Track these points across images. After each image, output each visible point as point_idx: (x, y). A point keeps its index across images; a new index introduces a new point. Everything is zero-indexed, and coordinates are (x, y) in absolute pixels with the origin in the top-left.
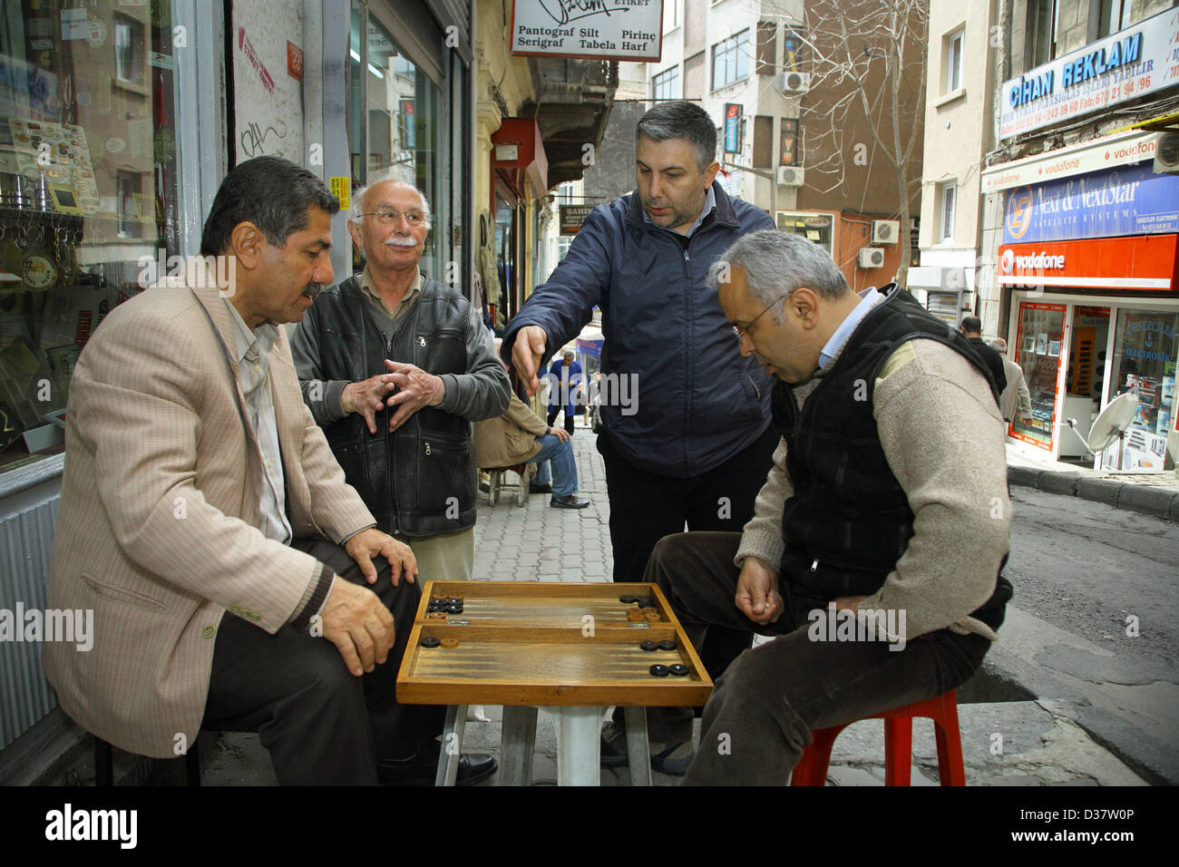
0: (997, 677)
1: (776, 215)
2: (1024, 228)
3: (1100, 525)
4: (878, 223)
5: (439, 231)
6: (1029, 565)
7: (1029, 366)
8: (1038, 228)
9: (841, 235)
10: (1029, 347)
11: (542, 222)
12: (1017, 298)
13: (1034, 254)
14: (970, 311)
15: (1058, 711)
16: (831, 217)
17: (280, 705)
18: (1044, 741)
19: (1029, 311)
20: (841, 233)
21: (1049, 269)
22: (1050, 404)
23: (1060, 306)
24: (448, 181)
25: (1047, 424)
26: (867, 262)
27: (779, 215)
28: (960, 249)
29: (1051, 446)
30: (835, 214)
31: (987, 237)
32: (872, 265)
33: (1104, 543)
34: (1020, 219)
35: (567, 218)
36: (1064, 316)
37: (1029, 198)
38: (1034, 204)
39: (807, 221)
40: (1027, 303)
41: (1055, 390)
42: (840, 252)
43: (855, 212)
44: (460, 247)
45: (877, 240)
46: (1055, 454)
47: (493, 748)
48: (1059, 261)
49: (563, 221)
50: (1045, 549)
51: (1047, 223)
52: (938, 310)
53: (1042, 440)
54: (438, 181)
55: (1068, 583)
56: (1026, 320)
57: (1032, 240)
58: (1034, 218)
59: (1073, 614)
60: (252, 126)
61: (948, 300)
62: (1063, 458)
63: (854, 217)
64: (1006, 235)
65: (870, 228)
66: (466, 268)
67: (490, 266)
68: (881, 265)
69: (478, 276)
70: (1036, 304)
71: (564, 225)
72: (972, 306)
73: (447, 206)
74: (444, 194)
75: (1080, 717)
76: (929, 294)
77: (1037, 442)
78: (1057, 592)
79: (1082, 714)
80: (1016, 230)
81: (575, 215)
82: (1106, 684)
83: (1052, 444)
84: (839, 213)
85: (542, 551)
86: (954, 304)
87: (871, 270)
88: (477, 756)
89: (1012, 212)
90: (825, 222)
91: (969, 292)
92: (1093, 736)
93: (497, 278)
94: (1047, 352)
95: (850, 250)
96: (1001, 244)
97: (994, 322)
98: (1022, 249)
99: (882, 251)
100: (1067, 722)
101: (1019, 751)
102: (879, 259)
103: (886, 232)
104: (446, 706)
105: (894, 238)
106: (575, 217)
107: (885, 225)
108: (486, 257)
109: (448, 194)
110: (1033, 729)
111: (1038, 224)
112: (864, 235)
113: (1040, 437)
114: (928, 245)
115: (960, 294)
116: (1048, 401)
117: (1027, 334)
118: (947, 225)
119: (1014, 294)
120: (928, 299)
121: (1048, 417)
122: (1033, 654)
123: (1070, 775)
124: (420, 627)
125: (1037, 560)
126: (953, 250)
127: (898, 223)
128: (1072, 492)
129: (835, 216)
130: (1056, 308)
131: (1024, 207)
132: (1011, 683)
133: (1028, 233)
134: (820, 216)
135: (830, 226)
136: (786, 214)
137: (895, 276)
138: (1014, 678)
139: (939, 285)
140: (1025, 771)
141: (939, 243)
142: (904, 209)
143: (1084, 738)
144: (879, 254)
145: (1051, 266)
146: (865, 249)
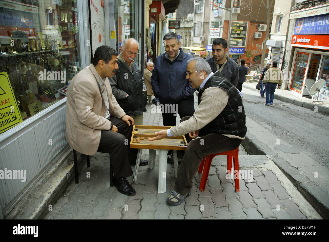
0: (260, 150)
1: (231, 22)
2: (300, 31)
3: (306, 115)
4: (261, 25)
5: (136, 34)
6: (283, 125)
7: (298, 70)
8: (304, 30)
9: (250, 29)
10: (298, 64)
11: (164, 25)
12: (296, 50)
13: (302, 38)
14: (283, 53)
15: (270, 158)
16: (247, 23)
17: (113, 145)
18: (264, 163)
19: (299, 54)
20: (250, 28)
21: (306, 43)
22: (302, 81)
23: (308, 53)
24: (138, 21)
25: (301, 86)
26: (256, 36)
27: (232, 22)
28: (282, 35)
29: (301, 92)
30: (248, 22)
31: (290, 32)
32: (258, 38)
33: (305, 120)
34: (299, 27)
35: (171, 24)
36: (308, 56)
37: (302, 22)
38: (304, 24)
39: (240, 24)
40: (299, 52)
41: (304, 77)
42: (249, 33)
43: (254, 22)
44: (141, 38)
45: (260, 30)
46: (302, 94)
47: (147, 159)
48: (308, 40)
49: (169, 25)
50: (289, 121)
51: (307, 29)
52: (274, 52)
53: (299, 91)
54: (135, 21)
55: (290, 130)
56: (298, 56)
57: (302, 34)
58: (303, 28)
59: (289, 137)
60: (94, 22)
61: (277, 50)
62: (304, 96)
63: (254, 23)
64: (295, 32)
65: (259, 26)
66: (143, 44)
67: (149, 42)
68: (261, 37)
69: (146, 45)
70: (301, 52)
71: (170, 26)
72: (284, 52)
73: (138, 28)
74: (137, 24)
75: (274, 159)
76: (272, 48)
77: (297, 91)
78: (287, 132)
79: (274, 158)
80: (298, 31)
81: (173, 23)
82: (289, 153)
83: (301, 91)
84: (249, 22)
85: (160, 116)
86: (279, 51)
87: (258, 39)
88: (145, 160)
89: (297, 26)
90: (245, 24)
91: (283, 48)
92: (275, 163)
93: (150, 45)
94: (303, 66)
95: (252, 33)
96: (293, 34)
97: (289, 57)
98: (299, 36)
99: (261, 33)
100: (271, 160)
101: (258, 165)
102: (260, 35)
103: (263, 28)
104: (138, 149)
105: (265, 30)
106: (173, 24)
107: (263, 26)
108: (148, 40)
109: (138, 24)
110: (263, 161)
111: (304, 29)
112: (256, 29)
113: (298, 90)
114: (273, 33)
115: (280, 48)
116: (302, 80)
117: (298, 61)
118: (279, 28)
119: (296, 49)
120: (272, 49)
121: (301, 84)
122: (274, 146)
123: (267, 170)
124: (133, 134)
125: (285, 123)
126: (280, 35)
127: (267, 25)
128: (302, 105)
129: (248, 23)
130: (307, 54)
131: (301, 24)
132: (262, 151)
133: (301, 32)
134: (244, 23)
135: (247, 25)
136: (234, 22)
137: (264, 41)
138: (263, 150)
139: (275, 46)
140: (258, 169)
141: (276, 33)
142: (268, 22)
143: (273, 163)
144: (260, 34)
145: (306, 42)
146: (257, 33)
